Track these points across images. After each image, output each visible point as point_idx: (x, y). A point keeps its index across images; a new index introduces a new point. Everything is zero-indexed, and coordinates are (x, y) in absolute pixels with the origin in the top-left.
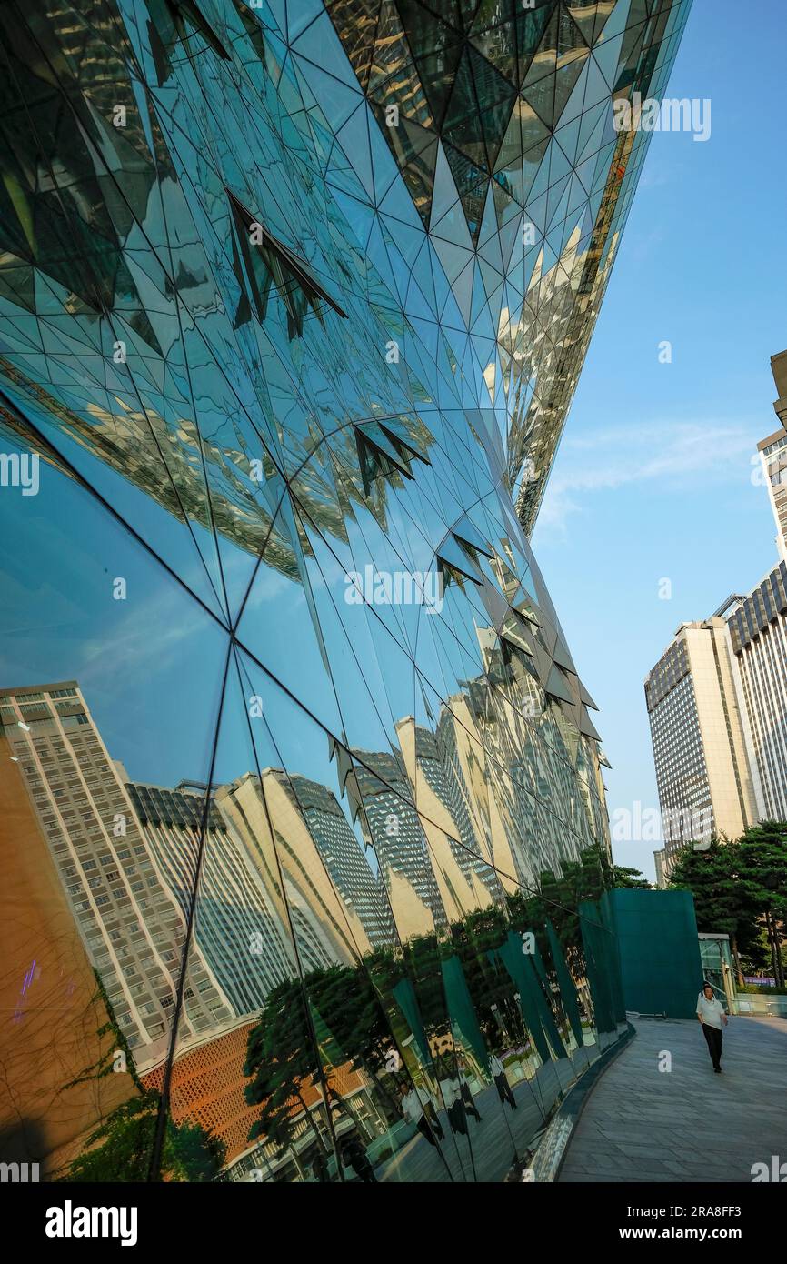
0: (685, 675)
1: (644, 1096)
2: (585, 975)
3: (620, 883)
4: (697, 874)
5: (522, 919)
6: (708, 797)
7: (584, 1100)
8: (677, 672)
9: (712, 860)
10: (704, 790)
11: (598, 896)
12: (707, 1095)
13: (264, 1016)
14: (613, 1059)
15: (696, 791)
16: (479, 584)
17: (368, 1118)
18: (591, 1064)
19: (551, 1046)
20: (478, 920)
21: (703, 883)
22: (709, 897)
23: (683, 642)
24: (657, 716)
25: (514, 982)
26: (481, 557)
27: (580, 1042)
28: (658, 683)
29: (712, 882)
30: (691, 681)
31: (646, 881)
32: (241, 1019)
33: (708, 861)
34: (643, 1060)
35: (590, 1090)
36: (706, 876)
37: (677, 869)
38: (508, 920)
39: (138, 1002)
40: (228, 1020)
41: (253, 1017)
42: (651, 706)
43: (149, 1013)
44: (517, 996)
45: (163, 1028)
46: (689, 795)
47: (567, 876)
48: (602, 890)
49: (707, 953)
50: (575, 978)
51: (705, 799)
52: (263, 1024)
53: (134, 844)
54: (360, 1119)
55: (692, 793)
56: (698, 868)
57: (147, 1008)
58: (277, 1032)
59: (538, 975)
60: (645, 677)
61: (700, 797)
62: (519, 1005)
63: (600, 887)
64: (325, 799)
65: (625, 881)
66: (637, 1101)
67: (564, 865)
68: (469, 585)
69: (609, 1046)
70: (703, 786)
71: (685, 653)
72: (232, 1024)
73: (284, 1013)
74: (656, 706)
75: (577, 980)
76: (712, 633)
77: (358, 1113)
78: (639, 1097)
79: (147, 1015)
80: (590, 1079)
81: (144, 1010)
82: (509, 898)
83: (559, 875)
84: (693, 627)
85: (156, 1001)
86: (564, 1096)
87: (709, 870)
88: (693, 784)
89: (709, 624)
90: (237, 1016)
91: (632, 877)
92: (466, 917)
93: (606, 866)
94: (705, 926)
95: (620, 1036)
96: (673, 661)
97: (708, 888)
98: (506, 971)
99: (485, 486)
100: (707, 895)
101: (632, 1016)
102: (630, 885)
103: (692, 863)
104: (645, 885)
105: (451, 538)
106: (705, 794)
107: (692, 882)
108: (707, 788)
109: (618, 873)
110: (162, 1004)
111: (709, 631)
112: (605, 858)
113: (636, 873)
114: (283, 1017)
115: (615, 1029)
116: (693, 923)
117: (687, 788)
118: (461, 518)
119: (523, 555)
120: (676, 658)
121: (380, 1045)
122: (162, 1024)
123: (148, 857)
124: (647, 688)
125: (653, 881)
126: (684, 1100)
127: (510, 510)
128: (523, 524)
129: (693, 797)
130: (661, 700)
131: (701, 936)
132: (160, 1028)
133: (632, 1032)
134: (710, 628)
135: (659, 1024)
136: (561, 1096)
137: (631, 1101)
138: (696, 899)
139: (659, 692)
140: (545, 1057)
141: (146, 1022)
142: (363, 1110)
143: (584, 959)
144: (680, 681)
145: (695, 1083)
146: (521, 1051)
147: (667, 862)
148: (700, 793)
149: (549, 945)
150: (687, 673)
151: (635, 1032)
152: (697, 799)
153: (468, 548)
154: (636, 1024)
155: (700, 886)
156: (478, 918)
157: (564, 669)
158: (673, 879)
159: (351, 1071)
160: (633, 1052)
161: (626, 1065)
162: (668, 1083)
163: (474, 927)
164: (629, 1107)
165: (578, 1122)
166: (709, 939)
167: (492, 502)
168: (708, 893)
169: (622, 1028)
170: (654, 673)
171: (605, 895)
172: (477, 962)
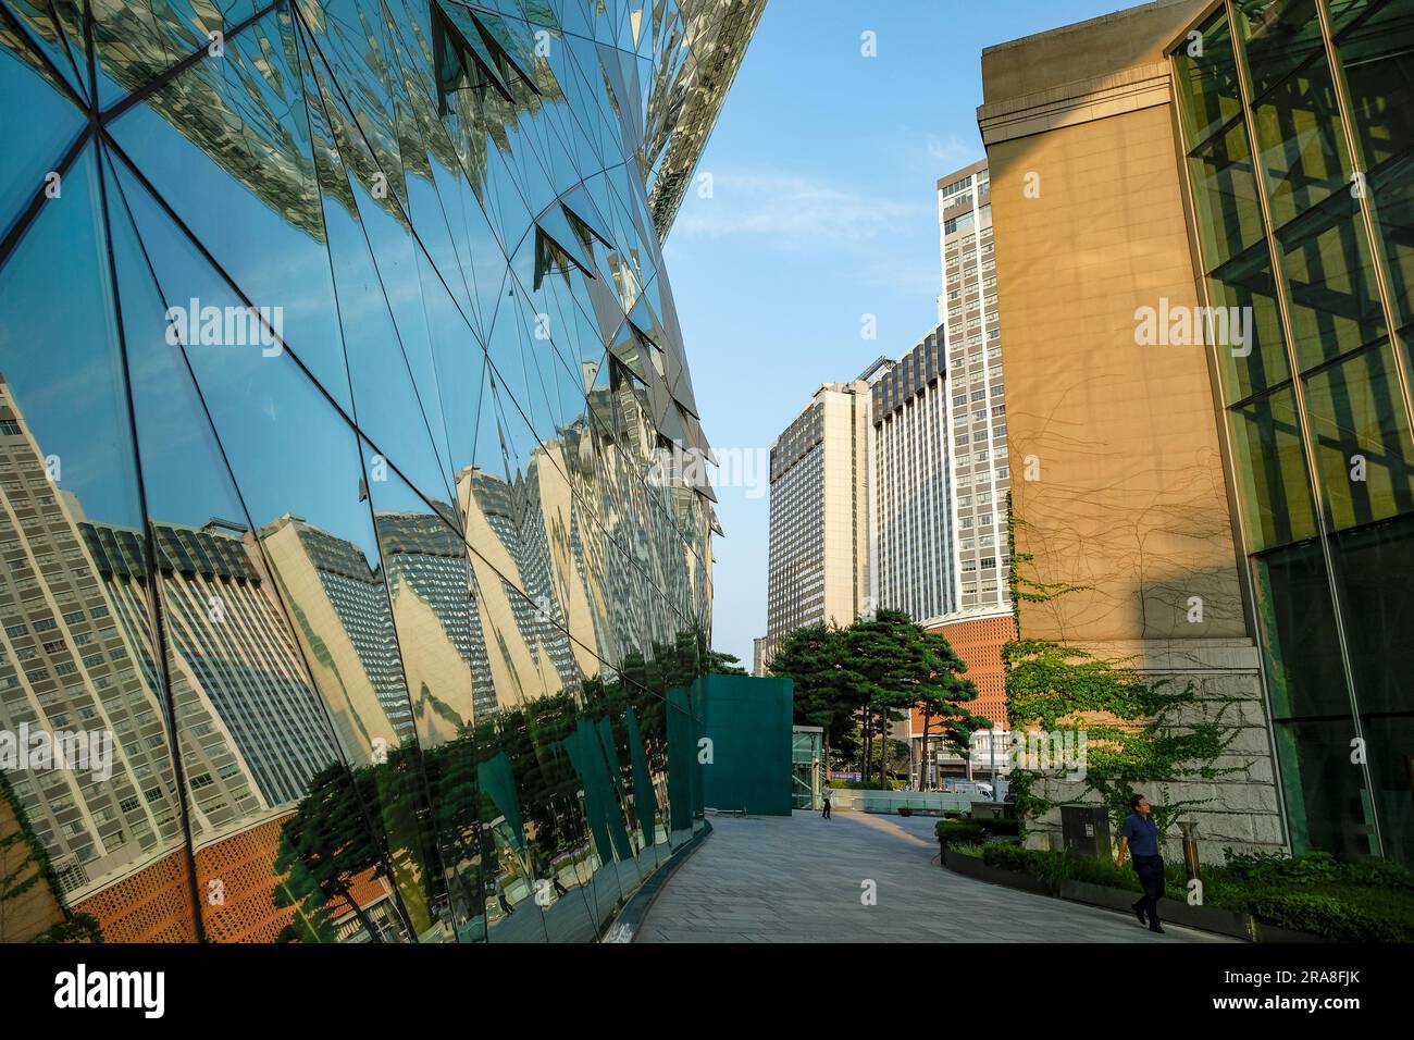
0: (817, 444)
1: (718, 899)
2: (665, 769)
3: (713, 670)
4: (800, 662)
5: (598, 708)
6: (821, 582)
7: (648, 905)
8: (809, 440)
9: (818, 648)
10: (818, 575)
11: (689, 682)
12: (785, 894)
13: (303, 806)
14: (685, 858)
15: (809, 575)
16: (590, 276)
17: (389, 929)
18: (661, 865)
19: (614, 847)
20: (542, 709)
21: (804, 673)
22: (809, 688)
23: (821, 406)
24: (779, 488)
25: (579, 777)
26: (597, 245)
27: (650, 840)
28: (786, 451)
29: (814, 672)
30: (822, 451)
31: (743, 669)
32: (276, 809)
33: (813, 649)
34: (718, 860)
35: (655, 895)
36: (809, 665)
37: (778, 657)
38: (581, 708)
39: (92, 807)
40: (257, 811)
41: (289, 808)
42: (774, 476)
43: (107, 819)
44: (581, 793)
45: (121, 837)
46: (801, 579)
47: (658, 660)
48: (696, 677)
49: (797, 747)
50: (651, 772)
51: (818, 584)
52: (302, 815)
53: (89, 603)
54: (380, 930)
55: (805, 577)
56: (801, 655)
57: (105, 814)
58: (321, 823)
59: (609, 768)
60: (773, 442)
61: (813, 582)
62: (582, 803)
63: (693, 674)
64: (351, 561)
65: (720, 669)
66: (708, 906)
67: (657, 648)
68: (575, 274)
69: (682, 845)
70: (817, 570)
71: (821, 418)
72: (260, 816)
73: (333, 802)
74: (779, 477)
75: (654, 775)
76: (853, 399)
77: (377, 923)
78: (710, 901)
79: (104, 822)
80: (655, 884)
81: (101, 815)
82: (586, 684)
83: (649, 658)
84: (834, 389)
85: (115, 804)
86: (625, 903)
87: (813, 659)
88: (807, 567)
89: (852, 388)
90: (271, 806)
91: (728, 664)
92: (526, 705)
93: (702, 651)
94: (800, 719)
95: (696, 833)
96: (805, 427)
97: (808, 678)
98: (570, 765)
99: (613, 156)
100: (806, 686)
101: (710, 813)
102: (725, 672)
103: (796, 650)
104: (741, 673)
105: (558, 207)
106: (818, 579)
107: (793, 671)
108: (822, 573)
109: (713, 660)
110: (123, 807)
111: (850, 396)
112: (703, 641)
113: (733, 660)
114: (330, 806)
115: (691, 826)
116: (790, 714)
117: (800, 571)
118: (575, 187)
119: (651, 258)
120: (811, 425)
121: (390, 861)
122: (120, 833)
123: (111, 621)
124: (773, 455)
125: (749, 670)
126: (762, 902)
127: (641, 195)
128: (656, 219)
129: (805, 581)
130: (787, 470)
131: (796, 728)
132: (117, 838)
133: (708, 829)
134: (852, 393)
135: (737, 820)
136: (621, 903)
137: (702, 906)
138: (796, 690)
139: (786, 461)
140: (606, 858)
141: (102, 831)
142: (384, 920)
143: (665, 752)
144: (810, 450)
145: (775, 883)
146: (577, 853)
147: (767, 652)
148: (813, 577)
149: (627, 735)
150: (819, 442)
151: (712, 829)
152: (809, 584)
153: (580, 227)
154: (712, 821)
155: (801, 676)
156: (542, 706)
157: (684, 410)
158: (773, 668)
159: (373, 879)
160: (709, 851)
161: (698, 865)
162: (744, 884)
163: (537, 716)
164: (699, 912)
165: (638, 932)
166: (803, 732)
167: (619, 177)
168: (807, 683)
169: (698, 826)
170: (783, 438)
171: (698, 682)
172: (535, 756)
